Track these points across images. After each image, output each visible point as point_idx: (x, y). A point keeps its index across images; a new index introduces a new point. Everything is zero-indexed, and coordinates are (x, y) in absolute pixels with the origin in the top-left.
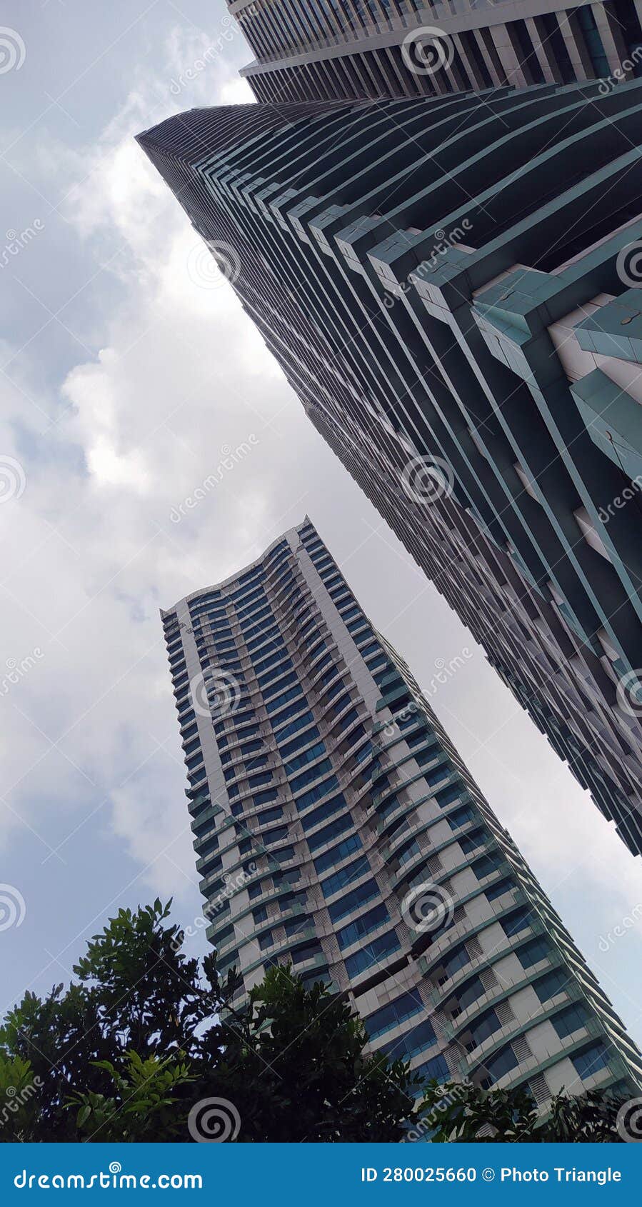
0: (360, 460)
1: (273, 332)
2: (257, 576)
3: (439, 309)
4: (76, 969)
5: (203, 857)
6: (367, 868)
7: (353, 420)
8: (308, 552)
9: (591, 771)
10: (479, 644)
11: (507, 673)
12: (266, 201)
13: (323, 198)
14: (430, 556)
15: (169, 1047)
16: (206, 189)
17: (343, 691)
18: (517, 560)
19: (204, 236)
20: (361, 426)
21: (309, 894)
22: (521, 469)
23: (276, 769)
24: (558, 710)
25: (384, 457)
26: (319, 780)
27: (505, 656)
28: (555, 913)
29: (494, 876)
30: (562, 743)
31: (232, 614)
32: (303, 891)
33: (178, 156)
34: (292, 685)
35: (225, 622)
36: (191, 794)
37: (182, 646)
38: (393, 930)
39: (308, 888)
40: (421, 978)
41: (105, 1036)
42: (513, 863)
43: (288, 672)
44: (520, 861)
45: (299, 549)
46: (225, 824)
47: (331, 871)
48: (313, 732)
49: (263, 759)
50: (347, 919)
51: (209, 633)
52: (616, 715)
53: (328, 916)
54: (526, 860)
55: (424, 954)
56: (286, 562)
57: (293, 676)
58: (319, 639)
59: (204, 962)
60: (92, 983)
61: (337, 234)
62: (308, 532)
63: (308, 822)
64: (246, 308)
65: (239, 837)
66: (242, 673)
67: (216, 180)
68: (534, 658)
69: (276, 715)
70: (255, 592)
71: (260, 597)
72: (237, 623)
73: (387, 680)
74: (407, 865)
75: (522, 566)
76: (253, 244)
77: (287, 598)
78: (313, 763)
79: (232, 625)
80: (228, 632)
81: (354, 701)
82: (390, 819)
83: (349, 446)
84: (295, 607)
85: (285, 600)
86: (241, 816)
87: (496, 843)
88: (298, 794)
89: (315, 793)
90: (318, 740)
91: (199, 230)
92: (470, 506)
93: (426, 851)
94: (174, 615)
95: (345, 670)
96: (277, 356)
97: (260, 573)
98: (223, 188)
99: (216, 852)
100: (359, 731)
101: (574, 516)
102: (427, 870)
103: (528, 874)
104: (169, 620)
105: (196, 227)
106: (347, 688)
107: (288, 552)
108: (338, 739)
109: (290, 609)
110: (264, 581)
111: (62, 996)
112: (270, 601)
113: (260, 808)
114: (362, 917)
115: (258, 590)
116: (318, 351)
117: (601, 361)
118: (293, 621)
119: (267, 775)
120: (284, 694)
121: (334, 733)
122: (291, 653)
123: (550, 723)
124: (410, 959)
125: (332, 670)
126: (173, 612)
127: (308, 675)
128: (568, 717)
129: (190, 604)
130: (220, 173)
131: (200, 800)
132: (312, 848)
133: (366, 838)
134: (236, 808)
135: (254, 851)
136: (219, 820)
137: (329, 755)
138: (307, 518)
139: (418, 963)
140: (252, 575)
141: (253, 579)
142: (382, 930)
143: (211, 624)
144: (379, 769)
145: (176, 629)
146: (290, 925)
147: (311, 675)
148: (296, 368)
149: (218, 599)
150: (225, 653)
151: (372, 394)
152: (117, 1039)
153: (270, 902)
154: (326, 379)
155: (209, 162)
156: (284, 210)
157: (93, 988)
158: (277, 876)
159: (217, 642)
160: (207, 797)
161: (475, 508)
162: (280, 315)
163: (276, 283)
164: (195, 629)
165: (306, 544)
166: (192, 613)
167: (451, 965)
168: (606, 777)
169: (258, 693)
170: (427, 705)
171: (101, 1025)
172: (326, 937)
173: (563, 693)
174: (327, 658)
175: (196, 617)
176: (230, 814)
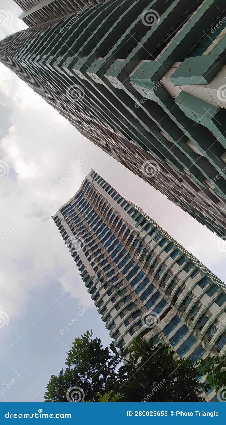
0: (105, 144)
1: (60, 108)
2: (81, 195)
3: (119, 85)
4: (66, 364)
5: (93, 295)
6: (149, 281)
7: (98, 131)
8: (96, 181)
9: (214, 226)
10: (164, 195)
11: (177, 202)
12: (44, 63)
13: (64, 56)
14: (139, 170)
15: (107, 378)
16: (20, 64)
17: (122, 225)
18: (170, 164)
19: (25, 81)
20: (101, 132)
21: (132, 295)
22: (163, 132)
23: (108, 258)
24: (197, 209)
25: (113, 141)
26: (124, 257)
27: (173, 196)
28: (215, 275)
29: (192, 270)
30: (202, 220)
31: (77, 210)
32: (130, 295)
33: (7, 55)
34: (105, 228)
35: (75, 214)
36: (82, 275)
37: (63, 226)
38: (163, 298)
39: (131, 293)
40: (178, 311)
41: (83, 382)
42: (196, 264)
43: (102, 224)
44: (198, 262)
45: (93, 181)
46: (97, 281)
47: (137, 285)
48: (117, 242)
49: (103, 256)
50: (147, 300)
51: (71, 219)
52: (219, 206)
53: (140, 300)
54: (200, 261)
55: (176, 303)
56: (90, 187)
57: (104, 225)
58: (109, 210)
59: (110, 347)
60: (73, 366)
61: (73, 68)
62: (94, 174)
63: (124, 272)
64: (48, 102)
65: (102, 284)
66: (86, 229)
67: (23, 60)
68: (184, 194)
69: (103, 240)
70: (82, 200)
71: (84, 201)
72: (79, 213)
73: (136, 216)
74: (162, 275)
75: (173, 166)
76: (43, 79)
77: (94, 199)
78: (120, 252)
79: (78, 214)
80: (77, 217)
81: (127, 227)
82: (151, 262)
83: (99, 140)
84: (97, 201)
85: (93, 200)
86: (101, 277)
87: (189, 259)
88: (118, 264)
89: (124, 262)
90: (119, 243)
91: (22, 79)
92: (148, 150)
93: (166, 269)
94: (57, 217)
95: (121, 217)
96: (64, 116)
97: (82, 193)
98: (27, 62)
99: (96, 291)
100: (132, 236)
101: (187, 144)
102: (169, 275)
103: (202, 265)
104: (56, 219)
105: (21, 78)
106: (124, 223)
107: (89, 183)
108: (126, 241)
109: (96, 202)
110: (84, 196)
111: (64, 373)
112: (88, 202)
113: (106, 272)
114: (152, 297)
115: (83, 199)
116: (78, 111)
117: (183, 88)
118: (98, 206)
119: (106, 261)
120: (103, 232)
121: (124, 239)
122: (101, 217)
123: (196, 214)
124: (172, 306)
125: (117, 219)
126: (56, 216)
127: (109, 223)
128: (202, 211)
129: (61, 211)
130: (24, 57)
131: (86, 276)
132: (128, 280)
133: (145, 271)
134: (99, 275)
135: (109, 287)
136: (94, 281)
137: (125, 247)
138: (92, 169)
139: (175, 306)
140: (80, 195)
141: (80, 196)
142: (160, 299)
143: (70, 216)
144: (143, 247)
145: (59, 221)
146: (129, 307)
147: (110, 223)
148: (72, 119)
149: (70, 207)
150: (79, 224)
151: (102, 121)
152: (88, 382)
153: (120, 302)
154: (84, 119)
155: (19, 54)
156: (51, 64)
157: (74, 368)
158: (119, 293)
159: (75, 221)
160: (88, 274)
161: (151, 150)
162: (61, 101)
163: (56, 91)
164: (66, 219)
165: (95, 179)
166: (63, 214)
167: (186, 304)
168: (220, 227)
169: (94, 234)
170: (152, 220)
171: (81, 379)
172: (142, 308)
173: (198, 203)
174: (114, 215)
175: (65, 215)
176: (97, 277)
